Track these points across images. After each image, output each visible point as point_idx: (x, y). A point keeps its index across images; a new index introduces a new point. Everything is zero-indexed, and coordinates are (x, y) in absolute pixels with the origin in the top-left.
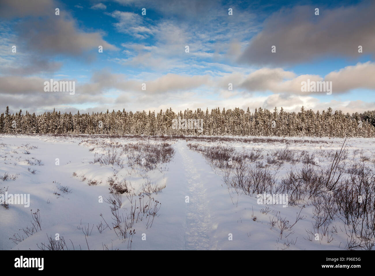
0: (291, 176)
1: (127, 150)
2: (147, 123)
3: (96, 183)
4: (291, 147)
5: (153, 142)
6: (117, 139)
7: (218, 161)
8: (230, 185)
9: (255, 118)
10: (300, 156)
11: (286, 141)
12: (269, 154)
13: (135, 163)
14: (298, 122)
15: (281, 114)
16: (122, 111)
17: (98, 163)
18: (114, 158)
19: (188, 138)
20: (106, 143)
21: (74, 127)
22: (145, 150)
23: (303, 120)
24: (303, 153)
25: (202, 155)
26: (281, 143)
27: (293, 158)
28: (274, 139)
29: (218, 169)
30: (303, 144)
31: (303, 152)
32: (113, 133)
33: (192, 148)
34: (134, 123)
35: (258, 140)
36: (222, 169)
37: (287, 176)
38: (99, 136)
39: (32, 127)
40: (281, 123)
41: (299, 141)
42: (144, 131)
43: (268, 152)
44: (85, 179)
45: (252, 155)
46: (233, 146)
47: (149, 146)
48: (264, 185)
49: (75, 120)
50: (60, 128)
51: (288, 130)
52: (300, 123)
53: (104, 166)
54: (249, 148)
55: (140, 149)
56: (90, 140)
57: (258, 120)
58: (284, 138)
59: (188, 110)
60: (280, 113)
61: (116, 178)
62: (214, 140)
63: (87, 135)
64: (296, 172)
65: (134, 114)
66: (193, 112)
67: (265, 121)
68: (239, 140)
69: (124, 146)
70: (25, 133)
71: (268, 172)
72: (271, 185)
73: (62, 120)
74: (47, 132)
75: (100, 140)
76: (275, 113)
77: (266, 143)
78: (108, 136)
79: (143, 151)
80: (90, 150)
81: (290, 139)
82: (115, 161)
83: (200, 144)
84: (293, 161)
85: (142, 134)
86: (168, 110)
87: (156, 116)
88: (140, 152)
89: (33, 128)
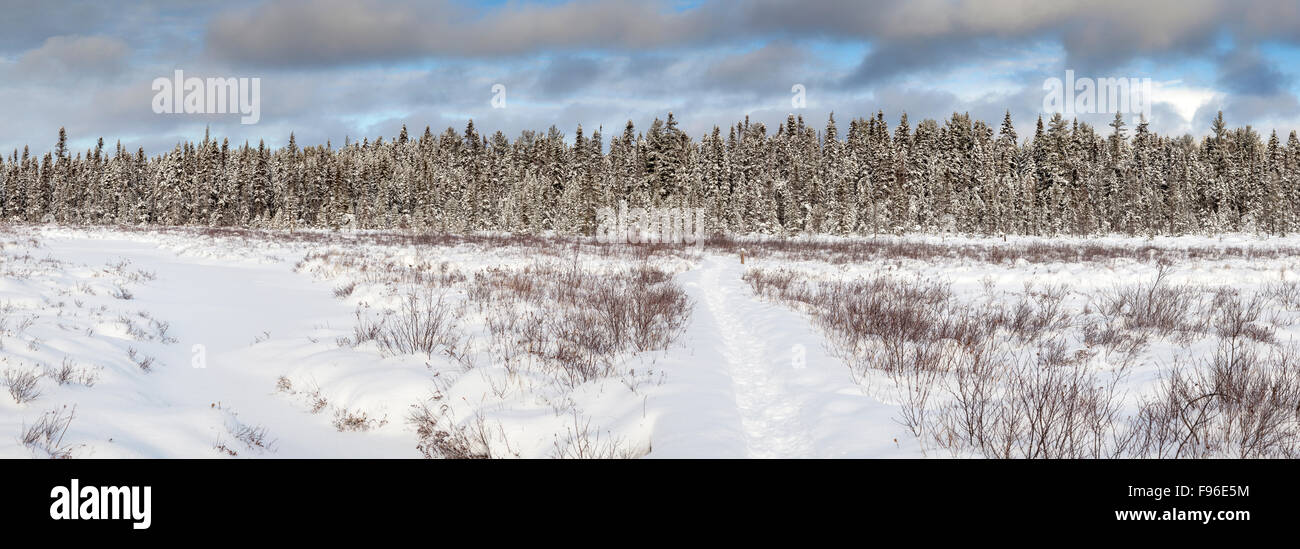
0: (1174, 387)
1: (486, 296)
2: (567, 179)
3: (365, 423)
4: (1179, 277)
5: (592, 265)
6: (443, 248)
7: (880, 343)
8: (931, 438)
9: (1037, 160)
10: (1207, 309)
11: (1160, 251)
12: (1091, 305)
13: (521, 348)
14: (1202, 175)
15: (1140, 141)
16: (461, 132)
17: (371, 346)
18: (432, 329)
19: (745, 244)
20: (397, 265)
21: (276, 201)
22: (561, 298)
23: (1221, 168)
24: (1221, 296)
25: (810, 317)
26: (1139, 260)
27: (1183, 318)
28: (1114, 245)
29: (880, 378)
30: (1222, 264)
31: (1222, 292)
32: (428, 223)
33: (765, 289)
34: (512, 182)
35: (1046, 250)
36: (898, 378)
37: (1159, 390)
38: (372, 236)
39: (135, 200)
40: (1138, 181)
41: (1208, 253)
42: (553, 215)
43: (1086, 298)
44: (323, 403)
45: (1023, 313)
46: (944, 279)
47: (579, 282)
48: (1069, 432)
49: (281, 170)
50: (227, 204)
51: (1167, 210)
52: (1212, 180)
53: (394, 358)
54: (1013, 283)
55: (541, 292)
56: (337, 254)
57: (1047, 166)
58: (1152, 243)
59: (747, 122)
60: (1133, 137)
61: (444, 409)
62: (861, 255)
63: (326, 231)
64: (1192, 371)
65: (511, 142)
66: (771, 133)
67: (1075, 171)
68: (966, 252)
69: (471, 279)
70: (113, 223)
71: (1086, 377)
72: (1097, 429)
73: (235, 173)
74: (184, 220)
75: (375, 252)
76: (1114, 139)
77: (1081, 265)
78: (407, 237)
79: (551, 302)
80: (338, 293)
81: (1174, 245)
82: (436, 338)
83: (799, 270)
84: (1184, 329)
85: (547, 227)
86: (657, 124)
87: (606, 151)
88: (539, 304)
89: (139, 205)
